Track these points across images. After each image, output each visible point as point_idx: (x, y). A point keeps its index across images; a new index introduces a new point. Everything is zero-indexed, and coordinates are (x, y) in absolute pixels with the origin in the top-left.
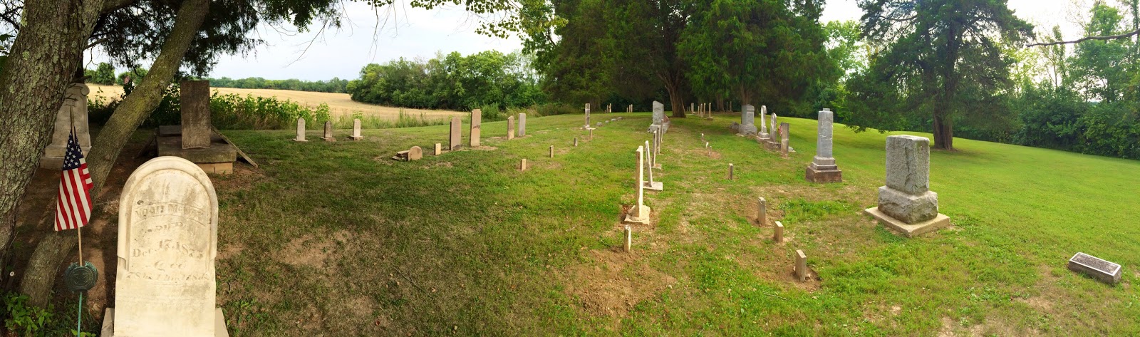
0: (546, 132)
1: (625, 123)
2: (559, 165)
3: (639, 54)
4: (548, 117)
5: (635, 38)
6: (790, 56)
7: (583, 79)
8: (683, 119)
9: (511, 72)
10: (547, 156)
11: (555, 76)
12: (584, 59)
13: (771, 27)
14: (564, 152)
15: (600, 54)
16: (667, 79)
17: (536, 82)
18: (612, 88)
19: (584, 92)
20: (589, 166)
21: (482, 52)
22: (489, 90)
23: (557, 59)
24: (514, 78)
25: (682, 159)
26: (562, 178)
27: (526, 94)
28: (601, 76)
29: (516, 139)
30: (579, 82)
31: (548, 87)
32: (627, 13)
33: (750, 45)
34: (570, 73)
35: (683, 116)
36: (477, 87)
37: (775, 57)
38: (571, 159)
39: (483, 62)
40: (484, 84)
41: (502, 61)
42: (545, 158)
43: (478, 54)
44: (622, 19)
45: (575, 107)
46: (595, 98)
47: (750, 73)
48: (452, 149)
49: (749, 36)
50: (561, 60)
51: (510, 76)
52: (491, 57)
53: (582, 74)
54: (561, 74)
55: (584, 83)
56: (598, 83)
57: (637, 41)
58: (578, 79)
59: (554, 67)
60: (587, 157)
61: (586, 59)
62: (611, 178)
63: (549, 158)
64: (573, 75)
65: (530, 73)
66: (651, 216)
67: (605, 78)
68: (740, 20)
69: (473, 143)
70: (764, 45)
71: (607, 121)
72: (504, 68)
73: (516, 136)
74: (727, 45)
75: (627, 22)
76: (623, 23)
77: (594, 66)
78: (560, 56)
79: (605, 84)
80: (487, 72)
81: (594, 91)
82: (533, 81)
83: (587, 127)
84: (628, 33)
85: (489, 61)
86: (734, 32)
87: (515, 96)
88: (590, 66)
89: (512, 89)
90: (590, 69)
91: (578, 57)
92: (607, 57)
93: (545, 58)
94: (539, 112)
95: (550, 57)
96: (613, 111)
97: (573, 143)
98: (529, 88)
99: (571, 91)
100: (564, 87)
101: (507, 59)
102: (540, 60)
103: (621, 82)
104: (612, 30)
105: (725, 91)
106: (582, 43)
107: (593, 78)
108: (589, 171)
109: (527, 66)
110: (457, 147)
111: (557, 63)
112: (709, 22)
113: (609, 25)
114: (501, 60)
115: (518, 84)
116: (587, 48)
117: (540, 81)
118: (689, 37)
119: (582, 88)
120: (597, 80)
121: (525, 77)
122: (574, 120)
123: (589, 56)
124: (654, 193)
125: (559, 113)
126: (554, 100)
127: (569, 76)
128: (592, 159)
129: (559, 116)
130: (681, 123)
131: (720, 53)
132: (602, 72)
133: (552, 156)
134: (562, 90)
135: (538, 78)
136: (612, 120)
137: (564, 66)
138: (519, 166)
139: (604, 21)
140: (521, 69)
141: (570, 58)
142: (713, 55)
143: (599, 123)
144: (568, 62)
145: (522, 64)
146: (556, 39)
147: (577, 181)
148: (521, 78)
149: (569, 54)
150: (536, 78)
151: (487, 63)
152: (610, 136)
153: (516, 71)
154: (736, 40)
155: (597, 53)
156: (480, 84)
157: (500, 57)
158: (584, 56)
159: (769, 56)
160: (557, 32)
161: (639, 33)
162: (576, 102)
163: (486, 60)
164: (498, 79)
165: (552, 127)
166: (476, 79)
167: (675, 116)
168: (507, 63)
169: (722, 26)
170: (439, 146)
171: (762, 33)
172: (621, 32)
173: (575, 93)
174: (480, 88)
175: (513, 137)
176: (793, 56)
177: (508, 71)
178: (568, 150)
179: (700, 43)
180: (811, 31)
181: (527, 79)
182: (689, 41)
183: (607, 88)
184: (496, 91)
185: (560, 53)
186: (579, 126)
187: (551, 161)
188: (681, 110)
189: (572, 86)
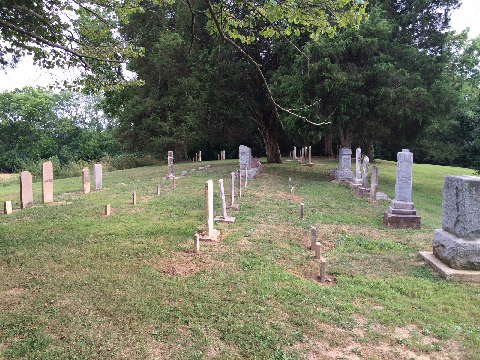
0: (125, 184)
1: (212, 171)
2: (143, 209)
3: (226, 97)
4: (125, 170)
5: (221, 81)
6: (392, 93)
7: (166, 124)
8: (278, 165)
9: (66, 115)
10: (130, 204)
11: (131, 120)
12: (165, 101)
13: (371, 64)
14: (146, 200)
15: (185, 95)
16: (260, 121)
17: (104, 127)
18: (200, 132)
19: (167, 139)
20: (171, 208)
21: (20, 89)
22: (35, 141)
23: (132, 101)
24: (72, 123)
25: (262, 201)
26: (146, 217)
27: (91, 143)
28: (186, 119)
29: (93, 192)
30: (161, 127)
31: (123, 134)
32: (212, 56)
33: (345, 85)
34: (149, 117)
35: (278, 161)
36: (17, 137)
37: (376, 96)
38: (155, 204)
39: (23, 101)
40: (28, 132)
41: (53, 101)
42: (128, 205)
43: (13, 90)
44: (207, 62)
45: (157, 158)
46: (180, 145)
47: (345, 114)
48: (24, 207)
49: (342, 76)
50: (138, 103)
51: (65, 120)
52: (35, 95)
53: (165, 119)
54: (139, 119)
55: (167, 129)
56: (184, 128)
57: (224, 84)
58: (159, 123)
59: (128, 111)
60: (169, 202)
61: (169, 100)
62: (191, 215)
63: (132, 205)
64: (153, 120)
65: (95, 115)
66: (219, 237)
67: (191, 122)
68: (333, 61)
69: (46, 200)
70: (361, 84)
71: (193, 170)
72: (56, 109)
73: (92, 189)
74: (318, 87)
75: (213, 66)
76: (207, 67)
77: (178, 108)
78: (136, 97)
79: (191, 128)
80: (30, 116)
81: (179, 137)
82: (99, 127)
83: (171, 176)
84: (213, 77)
85: (33, 101)
86: (325, 74)
87: (76, 147)
88: (174, 109)
89: (70, 138)
90: (173, 112)
91: (159, 98)
92: (193, 98)
93: (116, 99)
94: (113, 164)
95: (123, 98)
96: (203, 159)
97: (156, 192)
98: (94, 135)
99: (152, 139)
100: (143, 134)
101: (59, 97)
102: (109, 101)
103: (209, 126)
104: (196, 73)
105: (318, 133)
106: (163, 82)
107: (178, 122)
108: (171, 211)
109: (90, 107)
110: (30, 204)
111: (133, 106)
112: (300, 64)
113: (192, 68)
114: (50, 99)
115: (78, 131)
116: (170, 88)
117: (109, 127)
118: (280, 78)
119: (165, 134)
120: (182, 124)
121: (88, 121)
122: (156, 171)
123: (172, 97)
124: (226, 224)
125: (138, 165)
126: (131, 149)
127: (149, 121)
128: (175, 204)
129: (138, 169)
130: (274, 169)
131: (313, 95)
132: (189, 115)
133: (135, 203)
134: (141, 138)
135: (107, 122)
136: (200, 168)
137: (141, 109)
138: (104, 212)
139: (187, 61)
140: (81, 111)
141: (148, 100)
142: (305, 97)
143: (184, 172)
144: (147, 104)
145: (82, 105)
146: (129, 76)
147: (160, 218)
148: (83, 122)
149: (146, 96)
150: (104, 122)
151: (29, 104)
152: (194, 184)
153: (74, 114)
154: (327, 82)
155: (180, 94)
156: (21, 132)
157: (49, 96)
158: (166, 98)
159: (368, 95)
160: (131, 68)
161: (225, 77)
162: (159, 152)
163: (27, 99)
164: (49, 126)
165: (132, 179)
166: (14, 127)
167: (271, 161)
168: (60, 103)
169: (313, 68)
170: (9, 204)
171: (359, 72)
172: (205, 75)
173: (157, 141)
174: (21, 138)
175: (89, 191)
176: (396, 93)
177: (62, 114)
178: (151, 198)
179: (291, 85)
180: (423, 63)
181: (90, 124)
182: (280, 82)
183: (194, 133)
184: (47, 141)
185: (136, 94)
186: (163, 176)
187: (135, 207)
188: (277, 155)
189: (153, 133)
